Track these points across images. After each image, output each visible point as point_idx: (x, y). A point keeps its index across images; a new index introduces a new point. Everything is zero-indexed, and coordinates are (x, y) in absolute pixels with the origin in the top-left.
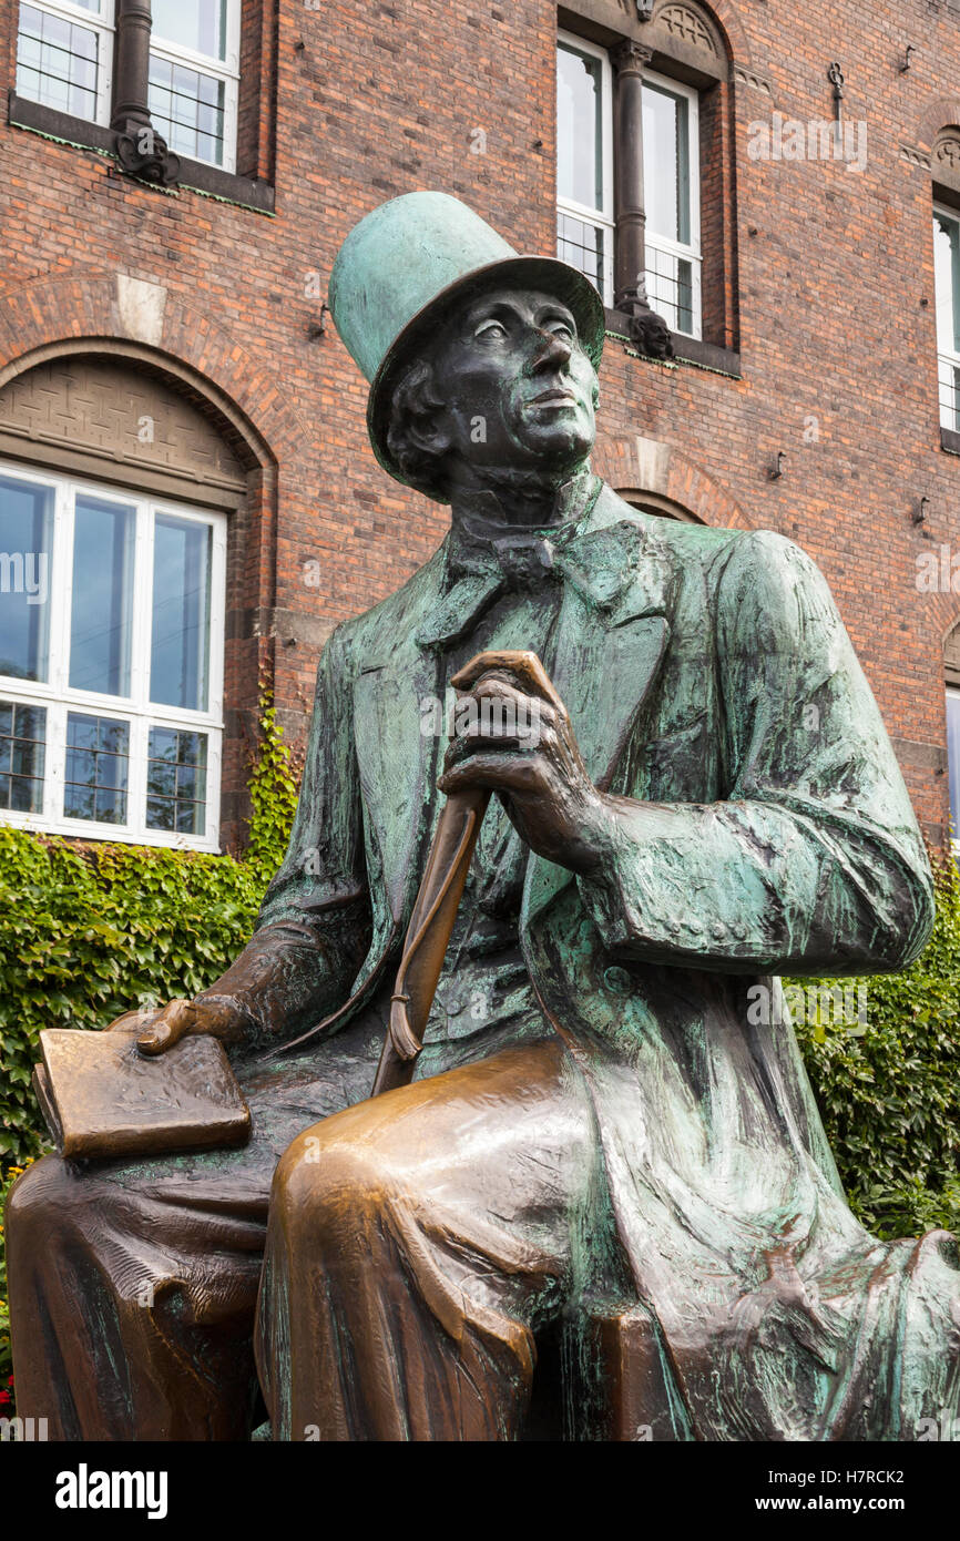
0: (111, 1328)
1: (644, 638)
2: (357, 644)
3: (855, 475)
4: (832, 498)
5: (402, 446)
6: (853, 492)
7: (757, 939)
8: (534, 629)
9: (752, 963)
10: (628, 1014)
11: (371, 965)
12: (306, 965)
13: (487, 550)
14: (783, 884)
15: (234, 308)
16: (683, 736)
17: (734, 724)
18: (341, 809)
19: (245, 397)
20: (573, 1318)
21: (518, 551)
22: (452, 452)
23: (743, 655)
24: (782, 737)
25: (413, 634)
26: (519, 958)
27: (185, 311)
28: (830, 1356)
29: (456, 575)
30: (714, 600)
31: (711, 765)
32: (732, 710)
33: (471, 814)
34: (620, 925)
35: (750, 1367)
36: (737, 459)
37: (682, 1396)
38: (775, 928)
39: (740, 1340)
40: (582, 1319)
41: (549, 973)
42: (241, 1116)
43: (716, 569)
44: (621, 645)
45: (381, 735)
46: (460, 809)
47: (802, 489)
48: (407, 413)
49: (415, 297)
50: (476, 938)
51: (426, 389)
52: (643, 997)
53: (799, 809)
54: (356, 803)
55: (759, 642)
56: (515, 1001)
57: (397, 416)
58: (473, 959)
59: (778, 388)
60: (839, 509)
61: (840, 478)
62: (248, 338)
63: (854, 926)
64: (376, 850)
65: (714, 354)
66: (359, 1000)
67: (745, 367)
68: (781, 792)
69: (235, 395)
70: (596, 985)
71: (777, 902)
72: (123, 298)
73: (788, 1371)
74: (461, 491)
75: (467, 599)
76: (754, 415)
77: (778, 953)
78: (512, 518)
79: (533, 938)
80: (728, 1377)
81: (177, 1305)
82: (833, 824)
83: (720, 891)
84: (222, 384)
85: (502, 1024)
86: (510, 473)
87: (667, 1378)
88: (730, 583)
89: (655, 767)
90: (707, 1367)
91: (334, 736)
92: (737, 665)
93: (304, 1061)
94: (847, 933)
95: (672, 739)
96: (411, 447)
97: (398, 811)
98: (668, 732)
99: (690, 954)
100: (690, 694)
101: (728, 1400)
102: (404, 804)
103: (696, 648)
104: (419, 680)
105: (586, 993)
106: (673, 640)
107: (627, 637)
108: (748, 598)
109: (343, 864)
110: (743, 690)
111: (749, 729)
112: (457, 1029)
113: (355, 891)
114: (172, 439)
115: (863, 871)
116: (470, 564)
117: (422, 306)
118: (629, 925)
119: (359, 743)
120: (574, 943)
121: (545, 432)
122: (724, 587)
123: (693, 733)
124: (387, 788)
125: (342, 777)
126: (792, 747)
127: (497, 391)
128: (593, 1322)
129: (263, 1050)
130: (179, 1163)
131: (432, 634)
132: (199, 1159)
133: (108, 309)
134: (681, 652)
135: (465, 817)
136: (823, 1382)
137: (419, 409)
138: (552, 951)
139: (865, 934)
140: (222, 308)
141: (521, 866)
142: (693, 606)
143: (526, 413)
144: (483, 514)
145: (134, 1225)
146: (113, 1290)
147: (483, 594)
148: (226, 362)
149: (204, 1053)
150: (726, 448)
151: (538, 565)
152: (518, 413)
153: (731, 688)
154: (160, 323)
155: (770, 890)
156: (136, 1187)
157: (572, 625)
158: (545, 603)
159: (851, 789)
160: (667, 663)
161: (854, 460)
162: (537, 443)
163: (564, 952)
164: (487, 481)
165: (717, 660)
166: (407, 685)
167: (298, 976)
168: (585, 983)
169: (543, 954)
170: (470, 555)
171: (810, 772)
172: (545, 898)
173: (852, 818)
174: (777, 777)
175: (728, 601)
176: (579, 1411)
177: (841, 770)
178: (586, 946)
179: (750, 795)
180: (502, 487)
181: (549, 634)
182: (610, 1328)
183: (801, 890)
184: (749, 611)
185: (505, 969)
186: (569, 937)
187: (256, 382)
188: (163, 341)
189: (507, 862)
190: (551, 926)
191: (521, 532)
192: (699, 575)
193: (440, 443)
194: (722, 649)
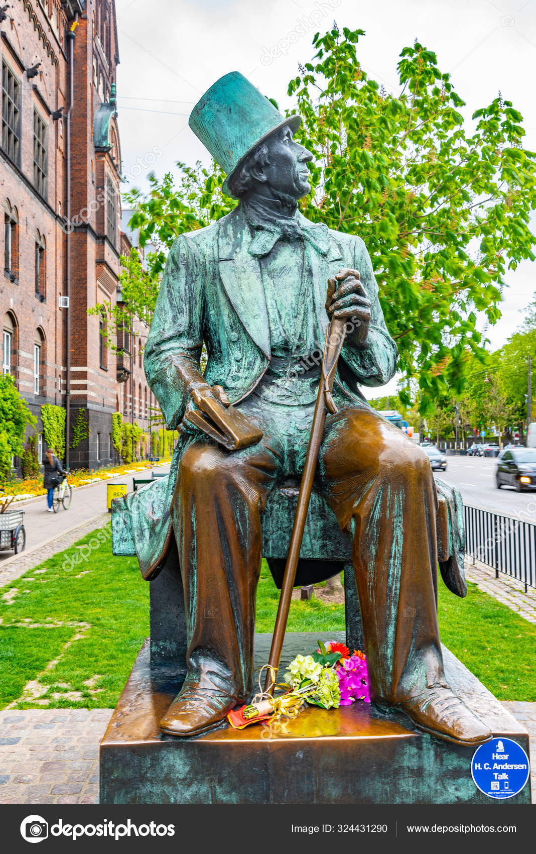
0: (242, 515)
8: (295, 256)
13: (274, 222)
25: (246, 250)
29: (255, 229)
30: (354, 258)
43: (352, 247)
45: (240, 286)
48: (257, 163)
51: (266, 156)
57: (252, 163)
75: (268, 239)
97: (255, 317)
102: (257, 315)
112: (304, 401)
113: (201, 343)
131: (255, 251)
142: (349, 259)
146: (248, 501)
151: (295, 233)
152: (297, 175)
158: (297, 247)
162: (302, 188)
164: (276, 196)
193: (263, 178)
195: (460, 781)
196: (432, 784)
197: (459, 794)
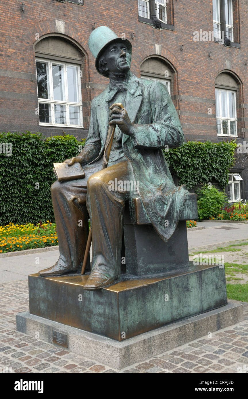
0: (67, 204)
1: (139, 99)
2: (97, 101)
3: (197, 48)
4: (192, 53)
5: (101, 70)
6: (197, 52)
7: (156, 144)
8: (123, 98)
9: (156, 147)
10: (138, 156)
11: (101, 150)
12: (92, 151)
13: (115, 85)
14: (160, 136)
15: (78, 25)
16: (145, 114)
17: (153, 111)
18: (96, 127)
19: (81, 42)
20: (130, 199)
21: (120, 86)
22: (109, 70)
23: (154, 101)
24: (160, 113)
25: (105, 100)
26: (122, 148)
27: (69, 27)
28: (166, 202)
29: (111, 90)
30: (149, 93)
31: (150, 118)
32: (153, 109)
33: (113, 128)
34: (136, 143)
35: (154, 204)
36: (175, 47)
37: (145, 208)
38: (159, 142)
39: (153, 201)
40: (131, 199)
41: (127, 151)
42: (83, 174)
43: (149, 87)
44: (135, 100)
45: (101, 115)
46: (112, 128)
47: (187, 52)
48: (101, 65)
49: (102, 45)
50: (116, 146)
51: (104, 61)
52: (140, 153)
53: (163, 124)
54: (98, 126)
55: (156, 99)
56: (122, 155)
57: (100, 65)
58: (116, 149)
59: (182, 32)
60: (194, 55)
61: (194, 49)
62: (81, 31)
63: (171, 141)
64: (101, 133)
65: (170, 26)
66: (100, 156)
67: (176, 28)
68: (160, 122)
69: (79, 42)
70: (134, 152)
71: (159, 139)
72: (57, 25)
73: (160, 205)
74: (110, 76)
75: (113, 93)
76: (178, 38)
77: (160, 146)
78: (118, 80)
79: (124, 145)
80: (152, 206)
81: (76, 201)
82: (168, 126)
83: (151, 138)
84: (77, 40)
85: (120, 158)
86: (118, 73)
87: (143, 206)
88: (152, 89)
89: (141, 119)
90: (149, 204)
91: (94, 116)
92: (153, 102)
93: (92, 165)
94: (170, 142)
95: (144, 114)
96: (102, 70)
97: (104, 127)
98: (143, 113)
99: (147, 147)
100: (146, 108)
101: (152, 209)
102: (105, 126)
103: (146, 100)
104: (106, 107)
105: (132, 153)
106: (143, 99)
107: (137, 99)
108: (154, 92)
109: (97, 135)
110: (154, 106)
111: (155, 112)
112: (114, 159)
113: (99, 139)
114: (68, 52)
115: (172, 133)
116: (112, 88)
117: (102, 47)
118: (137, 143)
119: (98, 117)
120: (130, 146)
121: (123, 67)
122: (151, 90)
123: (147, 113)
124: (102, 124)
125: (96, 122)
126: (161, 115)
127: (115, 60)
128: (133, 199)
129: (87, 164)
130: (75, 181)
131: (107, 100)
132: (78, 180)
133: (54, 27)
134: (144, 101)
135: (112, 129)
136: (165, 206)
137: (103, 64)
138: (127, 147)
139: (173, 142)
140: (75, 25)
141: (122, 135)
142: (146, 94)
143: (120, 64)
144: (114, 80)
145: (69, 190)
146: (67, 199)
147: (115, 93)
148: (77, 36)
149: (78, 165)
150: (172, 45)
151: (123, 88)
152: (118, 64)
153: (152, 106)
154: (64, 29)
155: (158, 137)
156: (69, 185)
157: (128, 98)
158: (124, 94)
159: (170, 121)
160: (142, 102)
161: (197, 45)
162: (121, 69)
163: (129, 147)
164: (114, 75)
165: (149, 102)
166: (104, 108)
167: (91, 153)
168: (132, 152)
169: (126, 148)
170: (113, 87)
171: (164, 118)
172: (126, 140)
173: (171, 125)
174: (159, 119)
175: (151, 92)
176: (131, 211)
177: (169, 118)
178: (132, 146)
179: (155, 122)
180: (117, 76)
181: (125, 99)
182: (135, 200)
183: (163, 136)
184: (154, 94)
185: (120, 150)
186: (129, 145)
187: (83, 39)
188: (65, 33)
189: (120, 135)
190: (127, 143)
191: (121, 83)
192: (147, 89)
193: (107, 69)
194: (151, 100)
195: (100, 306)
196: (93, 305)
197: (100, 311)
